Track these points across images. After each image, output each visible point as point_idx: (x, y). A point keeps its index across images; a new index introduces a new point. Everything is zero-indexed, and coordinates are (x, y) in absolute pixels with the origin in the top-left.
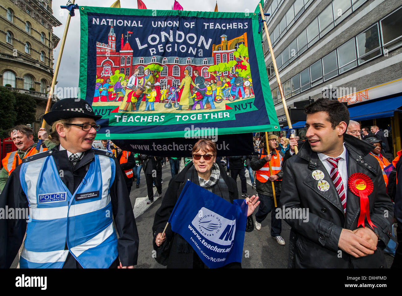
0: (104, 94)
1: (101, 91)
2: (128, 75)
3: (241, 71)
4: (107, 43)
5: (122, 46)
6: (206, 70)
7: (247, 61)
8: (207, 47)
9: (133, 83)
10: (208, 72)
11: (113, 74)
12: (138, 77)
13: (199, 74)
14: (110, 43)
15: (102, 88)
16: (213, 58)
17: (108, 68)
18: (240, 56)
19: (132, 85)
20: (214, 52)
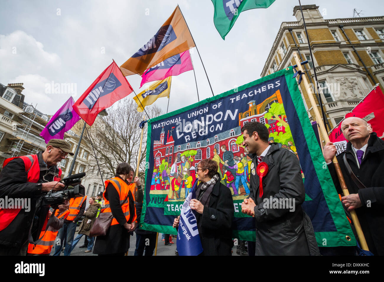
0: (158, 182)
1: (156, 180)
2: (171, 163)
3: (278, 135)
4: (159, 140)
5: (167, 139)
6: (233, 142)
7: (284, 120)
8: (233, 118)
9: (175, 170)
10: (237, 145)
11: (161, 162)
12: (177, 164)
13: (227, 148)
14: (161, 139)
15: (157, 176)
16: (240, 127)
17: (158, 159)
18: (274, 117)
19: (174, 172)
20: (241, 120)
